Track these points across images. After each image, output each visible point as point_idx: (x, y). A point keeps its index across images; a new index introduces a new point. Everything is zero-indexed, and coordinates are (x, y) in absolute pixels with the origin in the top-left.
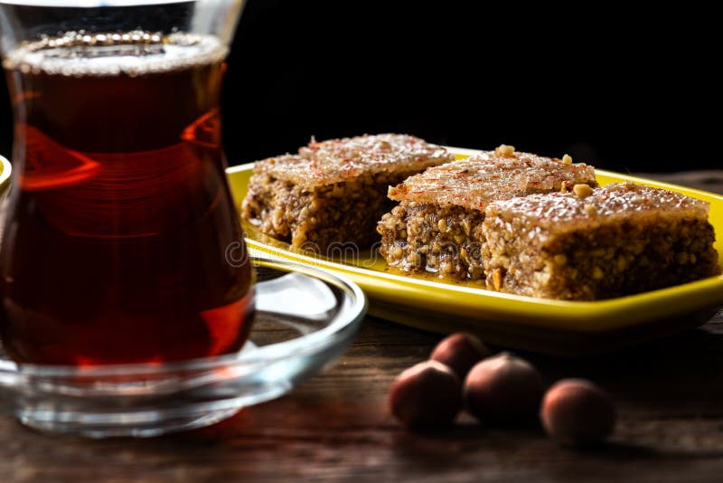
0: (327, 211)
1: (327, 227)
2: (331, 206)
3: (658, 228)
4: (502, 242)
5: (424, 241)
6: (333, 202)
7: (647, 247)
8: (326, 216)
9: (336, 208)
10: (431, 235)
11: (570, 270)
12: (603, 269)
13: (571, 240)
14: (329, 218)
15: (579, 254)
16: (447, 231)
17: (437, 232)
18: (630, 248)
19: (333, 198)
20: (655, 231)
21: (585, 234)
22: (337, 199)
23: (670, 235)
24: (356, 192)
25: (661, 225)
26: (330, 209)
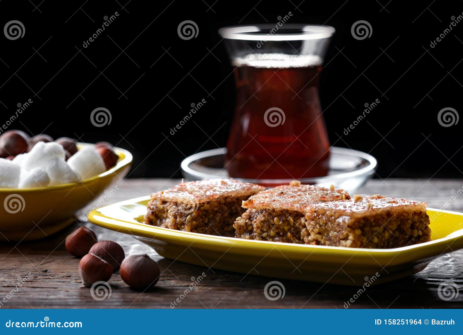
0: (201, 217)
1: (202, 227)
2: (204, 215)
3: (403, 216)
4: (318, 226)
5: (265, 230)
6: (204, 213)
7: (399, 226)
8: (201, 220)
9: (206, 216)
10: (269, 226)
11: (363, 237)
12: (378, 238)
13: (362, 221)
14: (202, 221)
15: (367, 229)
16: (280, 224)
17: (273, 225)
18: (390, 226)
19: (204, 210)
20: (402, 217)
21: (369, 218)
22: (207, 211)
23: (408, 219)
24: (216, 207)
25: (404, 214)
26: (203, 216)
